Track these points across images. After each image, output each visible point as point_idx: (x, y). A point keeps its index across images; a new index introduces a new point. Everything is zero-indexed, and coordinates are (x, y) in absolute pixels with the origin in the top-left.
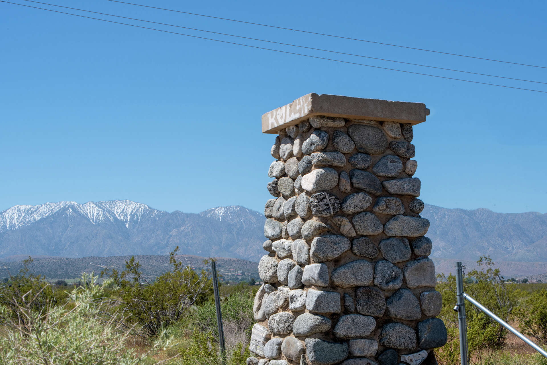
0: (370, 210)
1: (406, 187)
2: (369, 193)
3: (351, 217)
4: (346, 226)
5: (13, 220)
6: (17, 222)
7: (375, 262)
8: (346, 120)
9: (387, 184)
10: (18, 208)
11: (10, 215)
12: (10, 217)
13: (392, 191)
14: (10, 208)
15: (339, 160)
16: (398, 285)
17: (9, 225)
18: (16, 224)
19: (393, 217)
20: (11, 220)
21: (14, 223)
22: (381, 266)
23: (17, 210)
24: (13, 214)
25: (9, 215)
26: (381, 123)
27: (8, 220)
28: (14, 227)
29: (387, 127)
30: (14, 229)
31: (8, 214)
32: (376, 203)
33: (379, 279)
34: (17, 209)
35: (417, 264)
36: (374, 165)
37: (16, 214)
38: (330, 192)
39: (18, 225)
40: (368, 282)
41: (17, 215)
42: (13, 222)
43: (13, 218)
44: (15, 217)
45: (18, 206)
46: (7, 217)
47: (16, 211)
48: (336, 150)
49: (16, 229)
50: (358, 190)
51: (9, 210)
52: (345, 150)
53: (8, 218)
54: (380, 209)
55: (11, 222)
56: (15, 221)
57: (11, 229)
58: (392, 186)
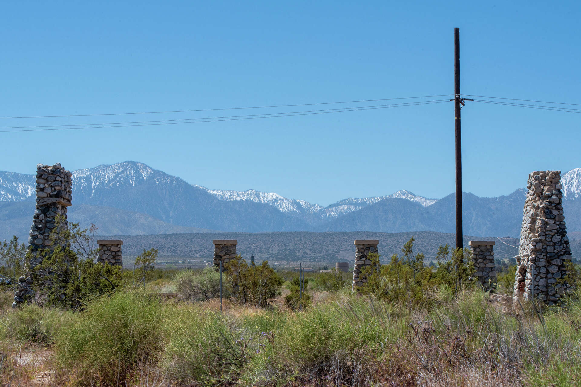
0: (483, 262)
1: (491, 257)
2: (482, 259)
3: (478, 263)
4: (477, 265)
5: (571, 187)
6: (577, 189)
7: (483, 272)
8: (479, 245)
9: (486, 257)
10: (578, 172)
11: (568, 181)
12: (568, 184)
13: (488, 258)
14: (567, 172)
15: (477, 253)
16: (487, 276)
17: (567, 193)
18: (576, 193)
19: (487, 263)
20: (569, 187)
21: (574, 191)
22: (484, 272)
23: (577, 175)
24: (571, 180)
25: (566, 181)
26: (486, 245)
27: (566, 187)
28: (574, 196)
29: (487, 246)
30: (573, 199)
31: (565, 179)
32: (484, 261)
33: (483, 275)
34: (576, 173)
35: (492, 272)
36: (484, 253)
37: (575, 179)
38: (474, 259)
39: (578, 193)
40: (481, 275)
41: (577, 181)
42: (572, 190)
43: (572, 185)
44: (574, 183)
45: (577, 169)
46: (564, 183)
47: (575, 176)
48: (476, 251)
49: (575, 198)
50: (480, 258)
51: (567, 174)
52: (478, 251)
53: (565, 185)
54: (485, 262)
55: (569, 190)
56: (574, 189)
57: (570, 199)
58: (488, 257)
